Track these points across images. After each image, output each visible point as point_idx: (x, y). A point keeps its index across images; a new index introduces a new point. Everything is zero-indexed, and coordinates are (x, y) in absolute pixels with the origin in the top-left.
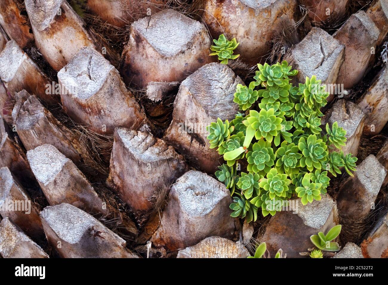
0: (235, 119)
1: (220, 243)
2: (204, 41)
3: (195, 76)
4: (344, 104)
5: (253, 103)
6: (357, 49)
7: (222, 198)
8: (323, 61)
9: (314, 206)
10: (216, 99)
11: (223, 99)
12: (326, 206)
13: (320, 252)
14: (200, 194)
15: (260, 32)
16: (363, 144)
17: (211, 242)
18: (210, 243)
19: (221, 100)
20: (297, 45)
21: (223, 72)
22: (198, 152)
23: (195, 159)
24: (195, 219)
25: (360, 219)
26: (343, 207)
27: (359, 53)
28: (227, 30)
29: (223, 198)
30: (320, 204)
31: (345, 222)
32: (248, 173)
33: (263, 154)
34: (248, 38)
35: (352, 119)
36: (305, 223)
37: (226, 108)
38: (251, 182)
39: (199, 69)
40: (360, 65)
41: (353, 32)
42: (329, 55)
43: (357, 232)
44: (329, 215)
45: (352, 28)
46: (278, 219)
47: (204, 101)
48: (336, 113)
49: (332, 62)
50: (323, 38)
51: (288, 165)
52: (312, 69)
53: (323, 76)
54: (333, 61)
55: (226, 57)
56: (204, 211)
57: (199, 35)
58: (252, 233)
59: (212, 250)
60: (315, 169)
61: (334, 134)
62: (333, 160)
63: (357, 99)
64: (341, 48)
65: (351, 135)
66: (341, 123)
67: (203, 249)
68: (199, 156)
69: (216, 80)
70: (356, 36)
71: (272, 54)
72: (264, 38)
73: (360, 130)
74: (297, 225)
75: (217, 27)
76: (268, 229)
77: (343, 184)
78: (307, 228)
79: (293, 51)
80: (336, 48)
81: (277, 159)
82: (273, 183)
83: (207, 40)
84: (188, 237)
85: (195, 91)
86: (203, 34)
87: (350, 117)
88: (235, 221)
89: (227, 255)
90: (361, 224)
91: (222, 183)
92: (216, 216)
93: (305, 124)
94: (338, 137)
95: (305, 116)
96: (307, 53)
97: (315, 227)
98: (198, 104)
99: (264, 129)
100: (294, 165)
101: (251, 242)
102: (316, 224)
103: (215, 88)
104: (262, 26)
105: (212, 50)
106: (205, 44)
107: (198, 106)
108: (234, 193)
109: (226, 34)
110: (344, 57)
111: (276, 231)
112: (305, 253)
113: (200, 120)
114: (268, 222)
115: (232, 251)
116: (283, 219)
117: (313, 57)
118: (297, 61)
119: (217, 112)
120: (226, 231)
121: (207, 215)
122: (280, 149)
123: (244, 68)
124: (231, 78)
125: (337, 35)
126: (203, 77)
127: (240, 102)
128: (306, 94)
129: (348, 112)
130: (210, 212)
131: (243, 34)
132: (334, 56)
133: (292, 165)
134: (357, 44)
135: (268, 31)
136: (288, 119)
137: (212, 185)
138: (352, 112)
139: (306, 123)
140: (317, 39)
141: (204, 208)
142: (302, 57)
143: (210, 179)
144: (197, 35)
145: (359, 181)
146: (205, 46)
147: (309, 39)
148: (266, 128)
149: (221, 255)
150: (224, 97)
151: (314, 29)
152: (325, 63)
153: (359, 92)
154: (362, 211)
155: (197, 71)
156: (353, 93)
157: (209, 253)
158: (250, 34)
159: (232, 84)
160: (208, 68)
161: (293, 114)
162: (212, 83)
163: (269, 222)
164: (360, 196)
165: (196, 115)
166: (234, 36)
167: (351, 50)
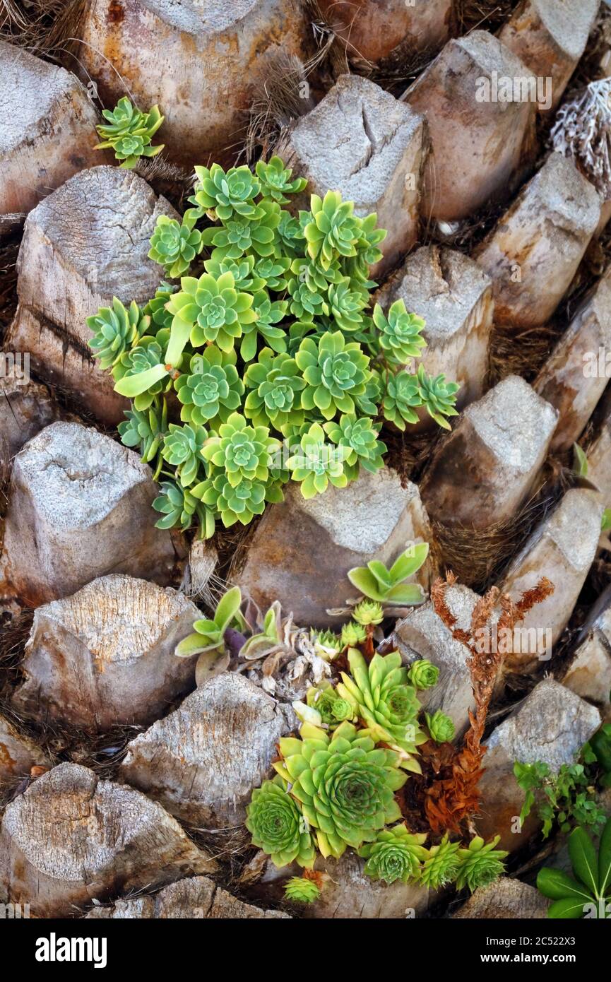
0: (154, 297)
1: (129, 589)
2: (80, 114)
3: (58, 199)
4: (437, 257)
5: (190, 260)
6: (468, 124)
7: (132, 485)
8: (371, 153)
9: (360, 499)
10: (109, 252)
11: (126, 251)
12: (389, 499)
13: (375, 608)
14: (79, 476)
15: (216, 89)
16: (499, 351)
17: (107, 588)
18: (105, 589)
19: (121, 255)
20: (304, 119)
21: (124, 187)
22: (81, 378)
23: (79, 395)
24: (67, 536)
25: (490, 528)
26: (446, 501)
27: (474, 134)
28: (137, 86)
29: (135, 486)
30: (374, 496)
31: (450, 537)
32: (182, 424)
33: (214, 380)
34: (186, 104)
35: (458, 292)
36: (335, 541)
37: (137, 272)
38: (189, 448)
39: (68, 182)
40: (481, 162)
41: (456, 82)
42: (386, 141)
43: (485, 560)
44: (397, 519)
45: (451, 73)
46: (273, 532)
47: (82, 258)
48: (414, 278)
49: (393, 158)
50: (369, 101)
51: (274, 405)
52: (342, 175)
53: (373, 190)
54: (395, 154)
55: (131, 152)
56: (89, 516)
57: (66, 100)
58: (213, 565)
59: (111, 606)
60: (339, 414)
61: (392, 330)
62: (396, 392)
63: (475, 244)
64: (416, 121)
65: (454, 331)
66: (427, 303)
67: (89, 604)
68: (85, 387)
69: (108, 207)
70: (462, 91)
71: (249, 141)
72: (227, 103)
73: (484, 318)
74: (317, 546)
75: (114, 80)
76: (252, 555)
77: (441, 447)
78: (340, 552)
79: (294, 134)
80: (404, 122)
81: (248, 390)
82: (232, 448)
83: (89, 112)
84: (61, 575)
85: (59, 234)
86: (76, 97)
87: (451, 287)
88: (173, 539)
89: (146, 616)
90: (494, 540)
91: (132, 448)
92: (121, 529)
93: (318, 307)
94: (403, 336)
95: (319, 288)
96: (328, 137)
97: (362, 548)
98: (69, 264)
99: (210, 322)
100: (287, 404)
101: (211, 586)
102: (363, 543)
103: (106, 226)
104: (217, 74)
105: (100, 134)
106: (83, 122)
107: (68, 269)
108: (161, 474)
109: (137, 95)
110: (427, 143)
111: (271, 561)
112: (341, 609)
113: (76, 303)
114: (251, 538)
115: (157, 609)
116: (284, 531)
117: (345, 147)
118: (305, 156)
119: (113, 284)
120: (154, 562)
121: (95, 526)
122: (256, 367)
123: (174, 176)
124: (145, 202)
125: (415, 91)
126: (76, 201)
127: (162, 259)
128: (313, 236)
129: (446, 275)
130: (105, 519)
131: (174, 94)
132: (400, 143)
133: (283, 406)
134: (466, 111)
135: (234, 86)
136: (275, 295)
137: (108, 456)
138: (455, 274)
139: (321, 304)
140: (353, 102)
141: (88, 510)
142: (316, 146)
143: (103, 441)
144: (61, 101)
145: (480, 439)
146: (85, 126)
147: (334, 102)
148: (214, 320)
149: (132, 618)
150: (128, 247)
151: (345, 79)
152: (377, 161)
153: (480, 227)
154: (494, 508)
155: (63, 187)
156: (466, 228)
157: (103, 613)
158: (191, 95)
159: (147, 216)
160: (87, 179)
161: (288, 285)
162: (99, 215)
163: (254, 540)
164: (485, 474)
165: (67, 291)
166: (154, 100)
167: (454, 127)
